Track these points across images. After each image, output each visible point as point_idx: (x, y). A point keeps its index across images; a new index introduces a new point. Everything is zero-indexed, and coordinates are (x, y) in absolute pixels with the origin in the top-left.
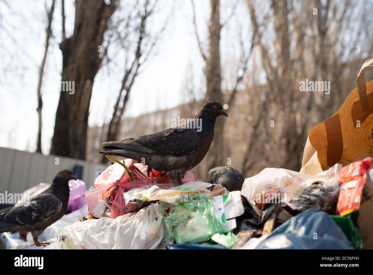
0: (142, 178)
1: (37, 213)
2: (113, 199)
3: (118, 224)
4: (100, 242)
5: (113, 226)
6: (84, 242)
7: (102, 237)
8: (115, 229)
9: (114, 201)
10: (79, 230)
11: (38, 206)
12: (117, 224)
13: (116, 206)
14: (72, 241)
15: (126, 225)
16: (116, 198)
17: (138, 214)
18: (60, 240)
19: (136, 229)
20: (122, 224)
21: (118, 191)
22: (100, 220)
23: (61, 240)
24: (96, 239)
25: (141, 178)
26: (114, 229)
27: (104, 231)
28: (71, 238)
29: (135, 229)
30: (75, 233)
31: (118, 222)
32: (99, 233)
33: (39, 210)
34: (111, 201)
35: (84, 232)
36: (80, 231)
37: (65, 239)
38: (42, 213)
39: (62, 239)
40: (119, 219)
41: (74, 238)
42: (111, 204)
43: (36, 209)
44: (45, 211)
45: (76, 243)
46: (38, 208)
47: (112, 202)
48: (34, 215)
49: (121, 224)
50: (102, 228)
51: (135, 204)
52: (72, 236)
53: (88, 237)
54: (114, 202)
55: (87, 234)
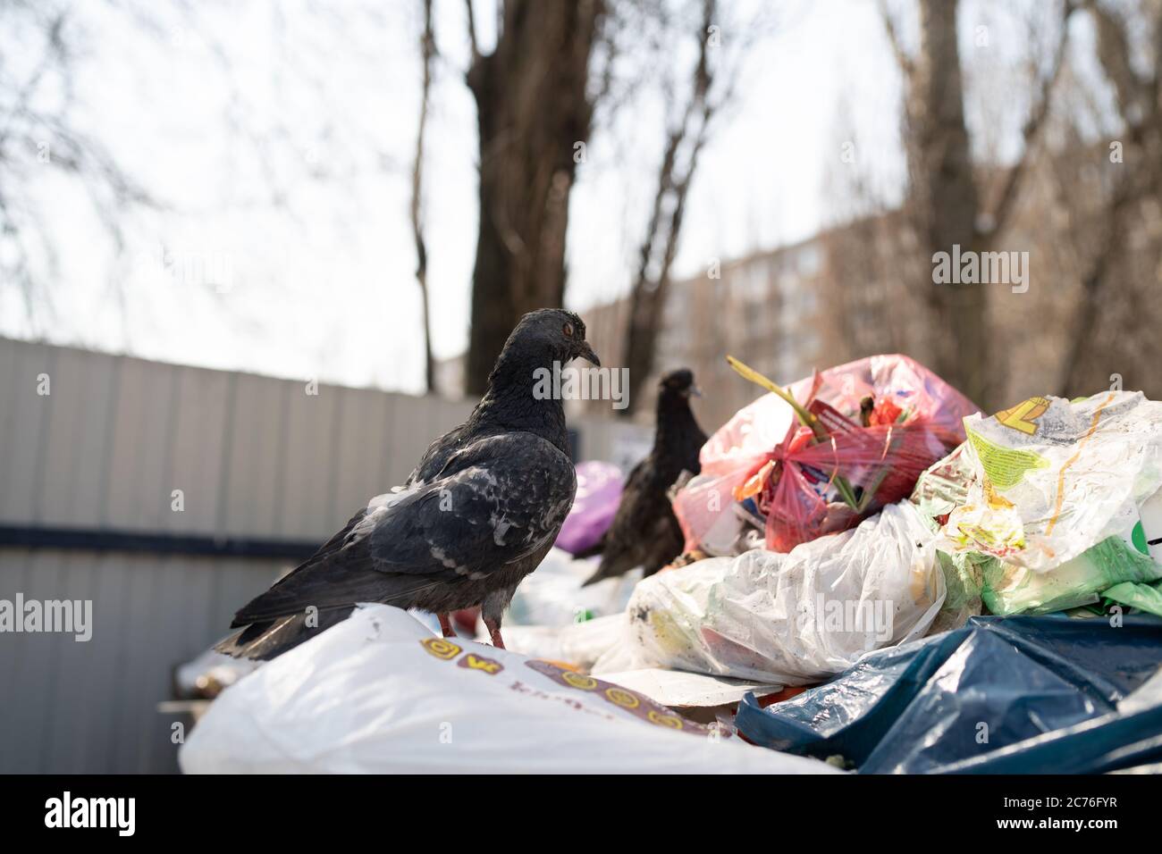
0: (848, 431)
1: (510, 516)
2: (771, 499)
3: (806, 563)
4: (763, 614)
5: (791, 571)
6: (710, 618)
7: (762, 602)
8: (801, 579)
9: (774, 504)
10: (687, 589)
11: (504, 488)
12: (802, 564)
13: (782, 519)
14: (671, 620)
15: (833, 565)
16: (778, 495)
17: (859, 536)
18: (633, 619)
19: (865, 574)
20: (820, 563)
21: (781, 474)
22: (748, 558)
23: (636, 618)
24: (749, 608)
25: (845, 433)
26: (794, 578)
27: (766, 587)
28: (667, 612)
29: (862, 575)
30: (678, 597)
31: (805, 560)
32: (751, 592)
33: (514, 504)
34: (765, 505)
35: (708, 592)
36: (690, 591)
37: (649, 614)
38: (530, 516)
39: (639, 616)
40: (803, 551)
41: (675, 610)
42: (766, 513)
43: (501, 502)
44: (537, 505)
45: (686, 624)
46: (506, 494)
47: (770, 506)
48: (501, 526)
49: (816, 563)
50: (756, 579)
51: (842, 509)
52: (669, 605)
53: (722, 605)
54: (775, 508)
55: (718, 596)
